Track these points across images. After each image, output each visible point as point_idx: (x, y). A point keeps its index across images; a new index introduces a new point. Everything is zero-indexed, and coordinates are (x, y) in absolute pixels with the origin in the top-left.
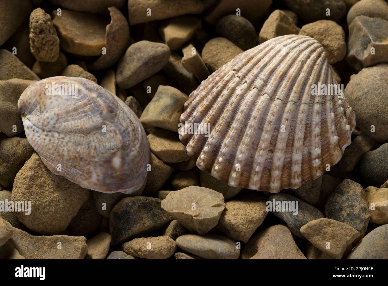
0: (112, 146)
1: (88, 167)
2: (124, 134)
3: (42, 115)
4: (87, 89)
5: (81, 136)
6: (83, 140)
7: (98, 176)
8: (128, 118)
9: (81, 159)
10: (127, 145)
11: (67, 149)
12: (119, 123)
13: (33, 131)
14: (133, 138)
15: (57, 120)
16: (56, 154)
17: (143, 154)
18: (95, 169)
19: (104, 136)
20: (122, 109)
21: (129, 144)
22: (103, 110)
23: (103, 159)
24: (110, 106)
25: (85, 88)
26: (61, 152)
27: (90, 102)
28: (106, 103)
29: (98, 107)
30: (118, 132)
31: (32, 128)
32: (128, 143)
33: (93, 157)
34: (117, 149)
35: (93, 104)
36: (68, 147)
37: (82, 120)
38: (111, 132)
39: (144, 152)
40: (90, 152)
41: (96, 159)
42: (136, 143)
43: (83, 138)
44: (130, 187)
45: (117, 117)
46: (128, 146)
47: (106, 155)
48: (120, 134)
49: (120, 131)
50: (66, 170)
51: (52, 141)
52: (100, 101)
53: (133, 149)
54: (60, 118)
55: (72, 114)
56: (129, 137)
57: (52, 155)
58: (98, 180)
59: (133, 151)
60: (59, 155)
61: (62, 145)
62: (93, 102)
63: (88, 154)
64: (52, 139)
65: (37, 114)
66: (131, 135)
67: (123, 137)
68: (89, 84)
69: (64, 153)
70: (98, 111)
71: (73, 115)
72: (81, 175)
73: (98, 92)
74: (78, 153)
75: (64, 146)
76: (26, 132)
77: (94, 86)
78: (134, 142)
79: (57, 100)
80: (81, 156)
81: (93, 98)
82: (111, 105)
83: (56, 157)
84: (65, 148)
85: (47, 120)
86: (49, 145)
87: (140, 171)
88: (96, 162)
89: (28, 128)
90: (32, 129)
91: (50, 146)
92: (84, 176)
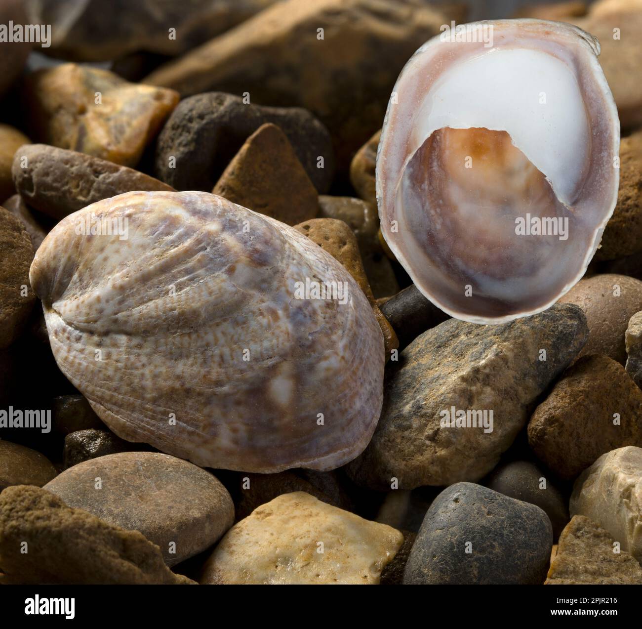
0: (267, 350)
1: (206, 411)
2: (300, 317)
3: (86, 295)
4: (195, 212)
5: (182, 335)
6: (189, 344)
7: (235, 430)
8: (314, 276)
9: (188, 392)
10: (308, 343)
11: (151, 371)
12: (283, 289)
13: (68, 338)
14: (328, 326)
15: (121, 302)
16: (125, 388)
17: (361, 363)
18: (225, 415)
19: (242, 328)
20: (296, 257)
21: (314, 342)
22: (237, 262)
23: (245, 387)
24: (256, 251)
25: (188, 211)
26: (136, 381)
27: (200, 246)
28: (245, 243)
29: (222, 256)
30: (280, 313)
31: (64, 330)
32: (310, 338)
33: (219, 383)
34: (281, 356)
35: (208, 250)
36: (152, 367)
37: (183, 291)
38: (261, 314)
39: (361, 358)
40: (209, 372)
41: (226, 389)
42: (334, 337)
43: (190, 337)
44: (327, 453)
45: (279, 275)
46: (312, 346)
47: (249, 375)
48: (288, 316)
49: (286, 309)
50: (153, 425)
51: (114, 357)
52: (229, 240)
53: (328, 352)
54: (128, 296)
55: (155, 281)
56: (315, 323)
57: (115, 394)
58: (236, 442)
59: (326, 358)
60: (134, 391)
61: (139, 364)
62: (208, 244)
63: (205, 376)
64: (114, 351)
65: (73, 295)
66: (320, 317)
67: (297, 324)
68: (204, 202)
69: (144, 383)
70: (224, 264)
71: (160, 282)
72: (191, 433)
73: (223, 219)
74: (178, 377)
75: (144, 365)
76: (52, 345)
77: (216, 205)
78: (328, 335)
79: (117, 251)
80: (187, 385)
81: (209, 234)
82: (259, 246)
83: (127, 397)
84: (147, 371)
85: (98, 306)
86: (106, 369)
87: (351, 407)
88: (226, 395)
89: (56, 333)
90: (66, 335)
91: (110, 372)
92: (198, 435)
